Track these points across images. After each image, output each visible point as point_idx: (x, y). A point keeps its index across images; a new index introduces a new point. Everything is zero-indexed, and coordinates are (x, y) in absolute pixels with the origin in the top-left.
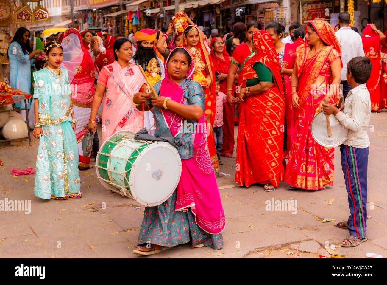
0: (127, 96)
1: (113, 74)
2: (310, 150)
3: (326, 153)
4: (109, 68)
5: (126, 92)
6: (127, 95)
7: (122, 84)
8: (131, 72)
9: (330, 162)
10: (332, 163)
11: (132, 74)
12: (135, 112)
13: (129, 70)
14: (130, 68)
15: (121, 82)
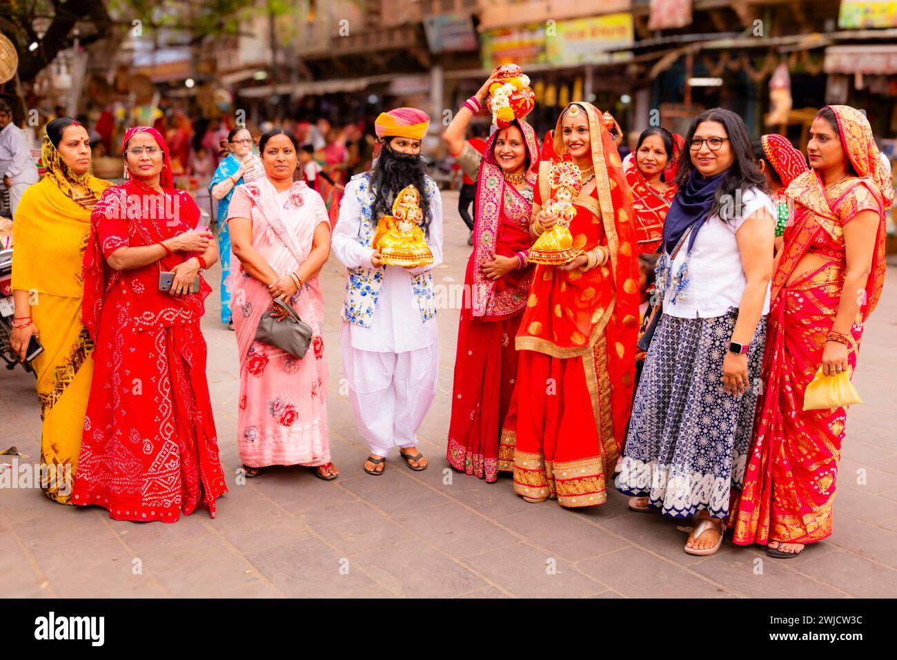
0: (290, 253)
1: (261, 201)
2: (759, 444)
3: (802, 460)
4: (252, 189)
5: (289, 243)
6: (289, 250)
7: (281, 225)
8: (297, 200)
9: (812, 483)
10: (816, 487)
11: (299, 204)
12: (308, 290)
13: (294, 197)
14: (295, 192)
15: (279, 220)
